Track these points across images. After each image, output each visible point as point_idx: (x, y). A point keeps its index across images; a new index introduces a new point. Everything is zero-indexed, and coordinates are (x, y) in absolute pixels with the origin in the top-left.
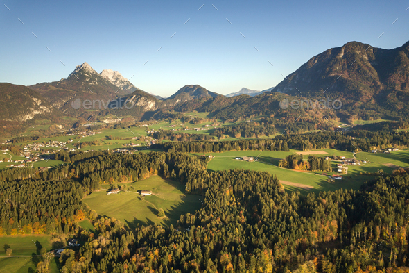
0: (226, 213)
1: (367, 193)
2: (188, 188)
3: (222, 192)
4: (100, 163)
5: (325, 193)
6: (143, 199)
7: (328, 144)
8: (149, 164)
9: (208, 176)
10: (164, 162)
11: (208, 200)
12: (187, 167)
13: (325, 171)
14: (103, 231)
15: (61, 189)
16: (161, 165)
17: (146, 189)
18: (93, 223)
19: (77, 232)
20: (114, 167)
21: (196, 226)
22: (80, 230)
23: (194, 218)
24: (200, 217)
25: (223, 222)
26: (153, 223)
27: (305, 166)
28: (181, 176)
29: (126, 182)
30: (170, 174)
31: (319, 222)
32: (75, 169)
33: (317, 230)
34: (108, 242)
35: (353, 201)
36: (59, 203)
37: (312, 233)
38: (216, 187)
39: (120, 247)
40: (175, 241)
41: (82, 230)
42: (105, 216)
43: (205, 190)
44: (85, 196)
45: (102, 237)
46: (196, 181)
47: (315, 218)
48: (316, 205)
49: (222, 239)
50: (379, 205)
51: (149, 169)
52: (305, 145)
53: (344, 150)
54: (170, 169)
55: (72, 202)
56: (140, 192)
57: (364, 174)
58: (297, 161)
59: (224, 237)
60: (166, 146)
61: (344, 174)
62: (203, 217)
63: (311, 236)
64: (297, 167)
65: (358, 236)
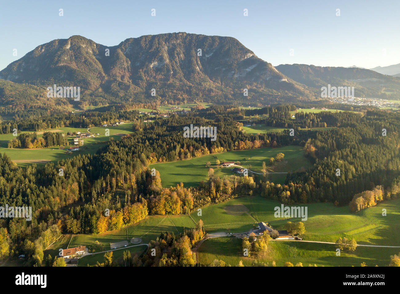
1: (102, 154)
5: (63, 160)
7: (62, 123)
13: (62, 146)
27: (40, 143)
31: (60, 188)
33: (58, 196)
35: (90, 164)
37: (53, 200)
47: (55, 185)
48: (56, 173)
50: (113, 161)
52: (38, 125)
53: (79, 127)
57: (99, 143)
58: (30, 139)
61: (81, 145)
63: (53, 203)
64: (31, 146)
65: (98, 192)
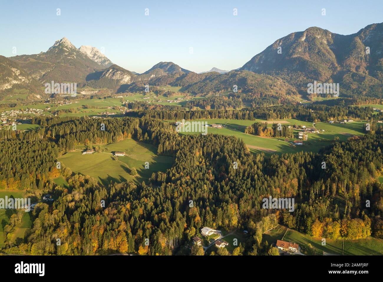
0: (196, 172)
1: (325, 155)
2: (160, 149)
3: (192, 153)
4: (76, 126)
5: (287, 154)
6: (117, 159)
7: (290, 115)
8: (124, 128)
9: (180, 138)
10: (137, 127)
11: (179, 159)
12: (159, 131)
13: (287, 138)
14: (76, 187)
15: (36, 147)
16: (134, 129)
17: (120, 151)
18: (67, 180)
19: (51, 188)
20: (89, 130)
21: (167, 183)
22: (54, 186)
23: (165, 176)
24: (171, 175)
25: (192, 179)
26: (125, 180)
27: (269, 132)
28: (154, 139)
29: (100, 144)
30: (143, 137)
31: (282, 180)
32: (51, 131)
33: (279, 187)
34: (81, 197)
35: (311, 163)
36: (34, 161)
37: (274, 190)
38: (187, 149)
39: (93, 201)
40: (146, 196)
41: (57, 185)
42: (79, 174)
43: (176, 151)
44: (60, 156)
45: (76, 192)
46: (167, 143)
47: (277, 177)
48: (279, 165)
49: (191, 195)
50: (335, 165)
51: (123, 133)
52: (269, 115)
53: (305, 121)
54: (143, 134)
55: (47, 160)
56: (114, 153)
57: (322, 141)
58: (262, 128)
59: (193, 193)
60: (140, 113)
61: (305, 140)
62: (174, 175)
63: (274, 193)
64: (262, 134)
65: (316, 192)
